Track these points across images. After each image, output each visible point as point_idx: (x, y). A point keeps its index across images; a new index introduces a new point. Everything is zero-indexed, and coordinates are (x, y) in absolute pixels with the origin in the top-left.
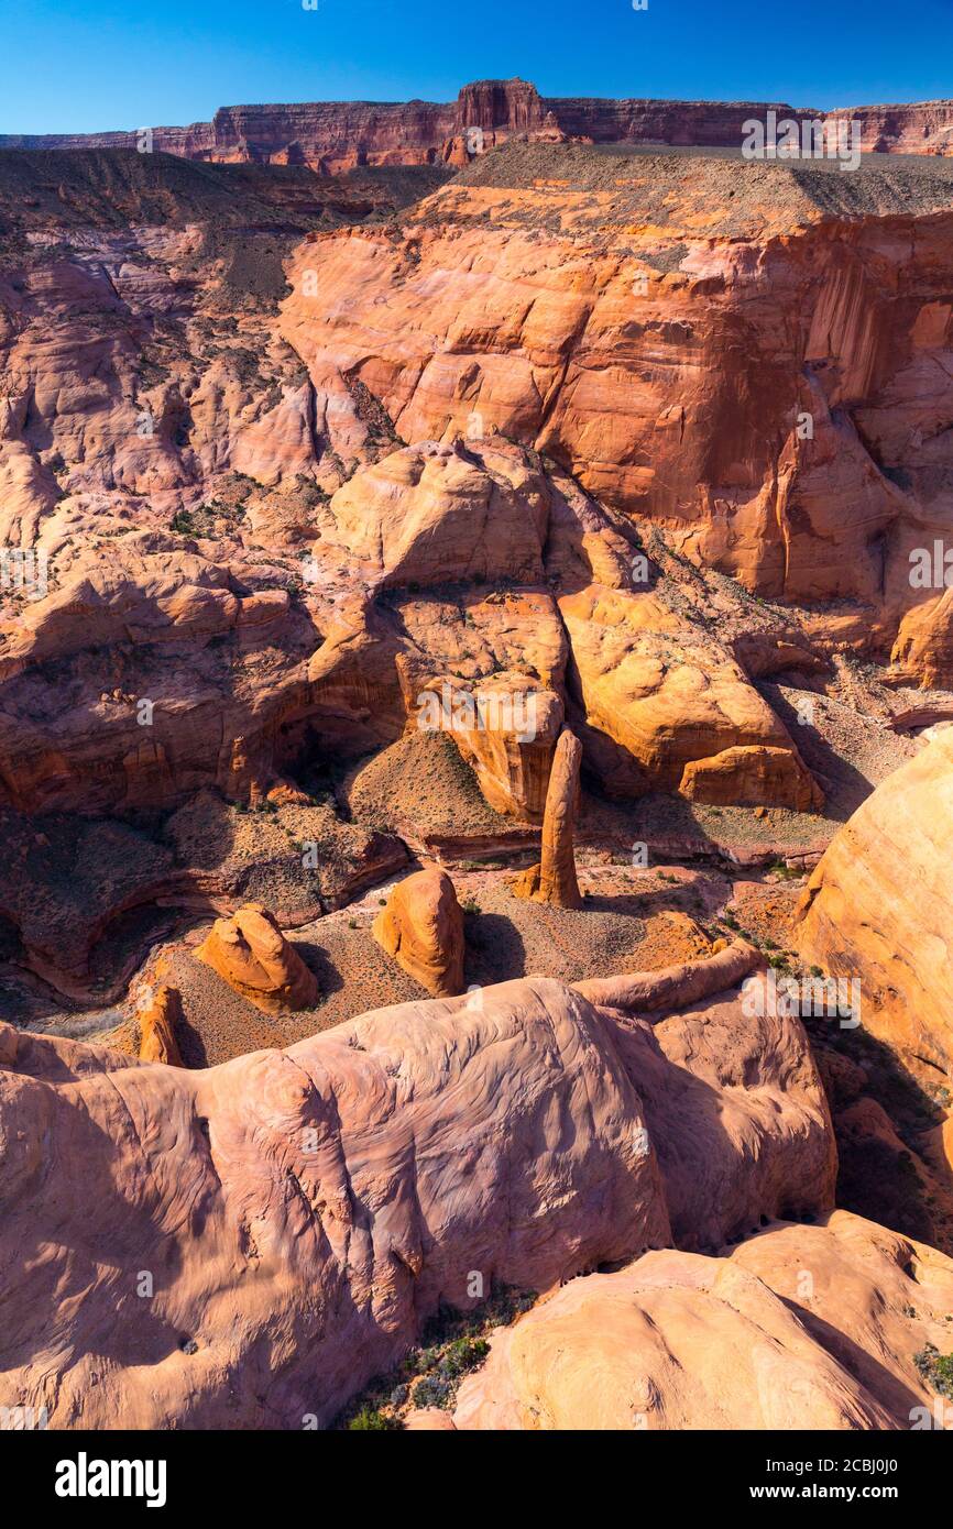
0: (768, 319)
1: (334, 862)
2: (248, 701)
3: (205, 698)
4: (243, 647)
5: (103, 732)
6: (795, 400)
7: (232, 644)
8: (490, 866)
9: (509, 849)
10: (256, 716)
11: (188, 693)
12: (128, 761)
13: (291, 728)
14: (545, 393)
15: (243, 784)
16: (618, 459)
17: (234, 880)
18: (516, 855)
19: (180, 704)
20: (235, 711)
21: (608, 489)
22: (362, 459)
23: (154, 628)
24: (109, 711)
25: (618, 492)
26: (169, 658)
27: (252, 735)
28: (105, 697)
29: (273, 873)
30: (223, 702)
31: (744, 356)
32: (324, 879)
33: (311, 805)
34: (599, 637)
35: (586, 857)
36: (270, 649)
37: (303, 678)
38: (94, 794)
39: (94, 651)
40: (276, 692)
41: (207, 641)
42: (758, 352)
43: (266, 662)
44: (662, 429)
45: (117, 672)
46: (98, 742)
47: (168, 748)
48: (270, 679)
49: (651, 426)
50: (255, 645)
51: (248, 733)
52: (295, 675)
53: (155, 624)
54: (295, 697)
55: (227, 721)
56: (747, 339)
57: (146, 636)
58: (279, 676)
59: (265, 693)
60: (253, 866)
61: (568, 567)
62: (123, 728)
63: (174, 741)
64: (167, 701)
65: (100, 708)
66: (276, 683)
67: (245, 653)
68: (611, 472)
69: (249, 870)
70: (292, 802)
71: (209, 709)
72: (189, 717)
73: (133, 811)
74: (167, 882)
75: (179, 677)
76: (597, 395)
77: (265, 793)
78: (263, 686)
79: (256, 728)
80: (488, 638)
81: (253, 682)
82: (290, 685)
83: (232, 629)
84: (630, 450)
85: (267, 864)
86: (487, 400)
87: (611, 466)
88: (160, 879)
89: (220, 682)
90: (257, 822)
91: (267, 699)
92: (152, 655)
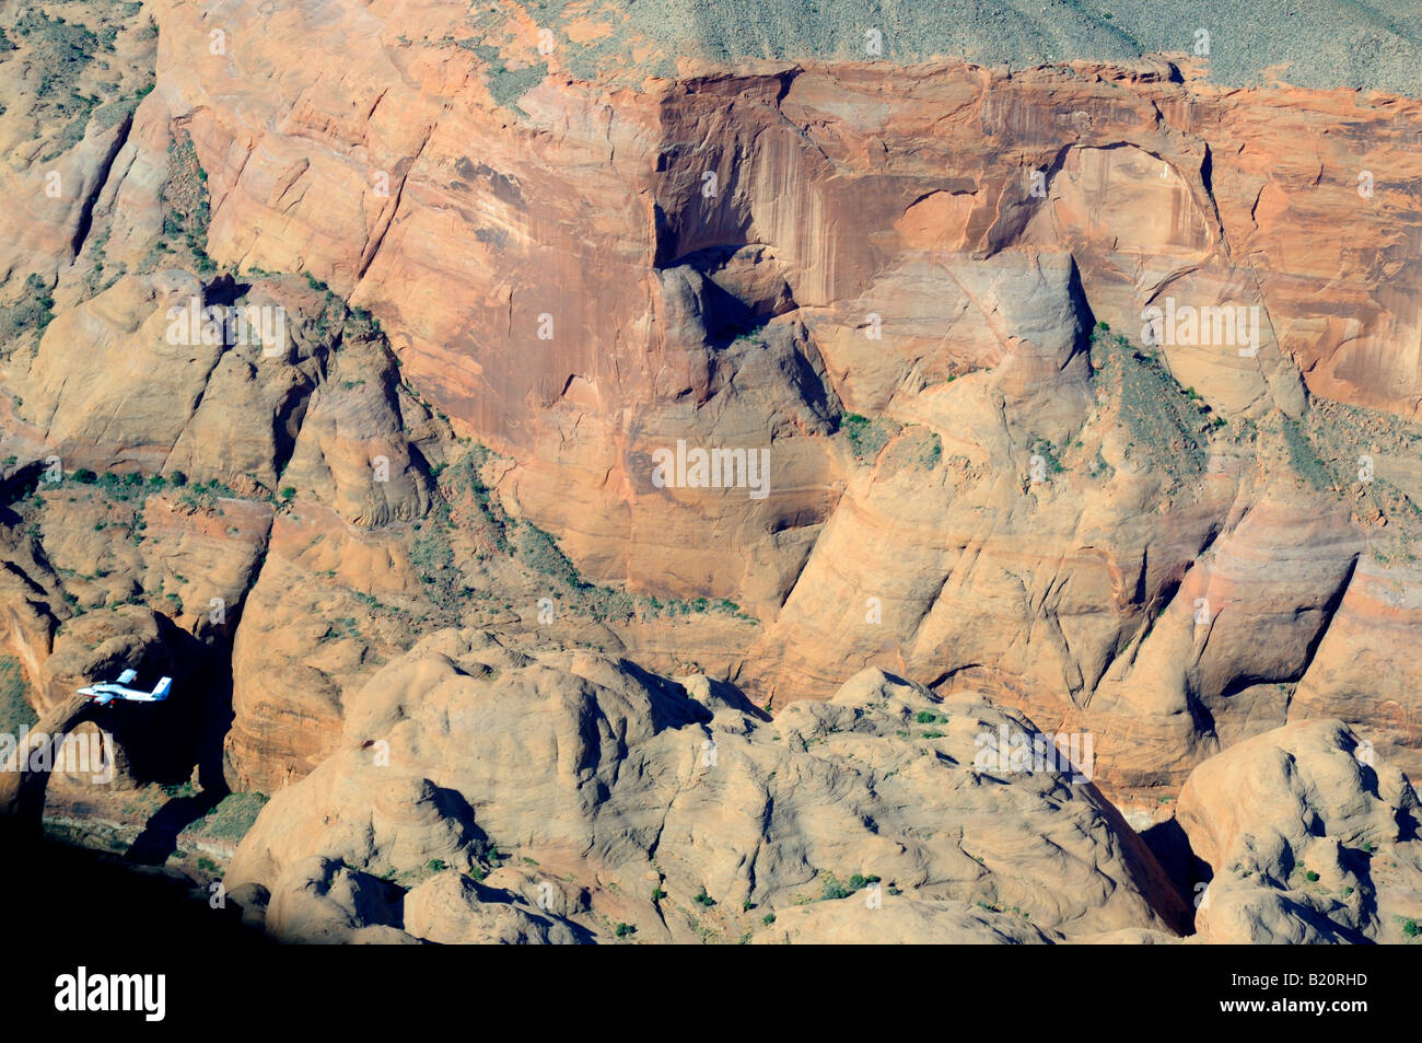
0: (606, 195)
6: (643, 307)
14: (372, 228)
16: (445, 339)
21: (429, 379)
22: (131, 269)
25: (439, 386)
31: (576, 237)
34: (288, 584)
42: (595, 235)
44: (490, 311)
49: (480, 302)
56: (580, 215)
61: (310, 482)
68: (433, 357)
76: (430, 246)
80: (148, 561)
84: (457, 331)
86: (303, 220)
87: (435, 349)
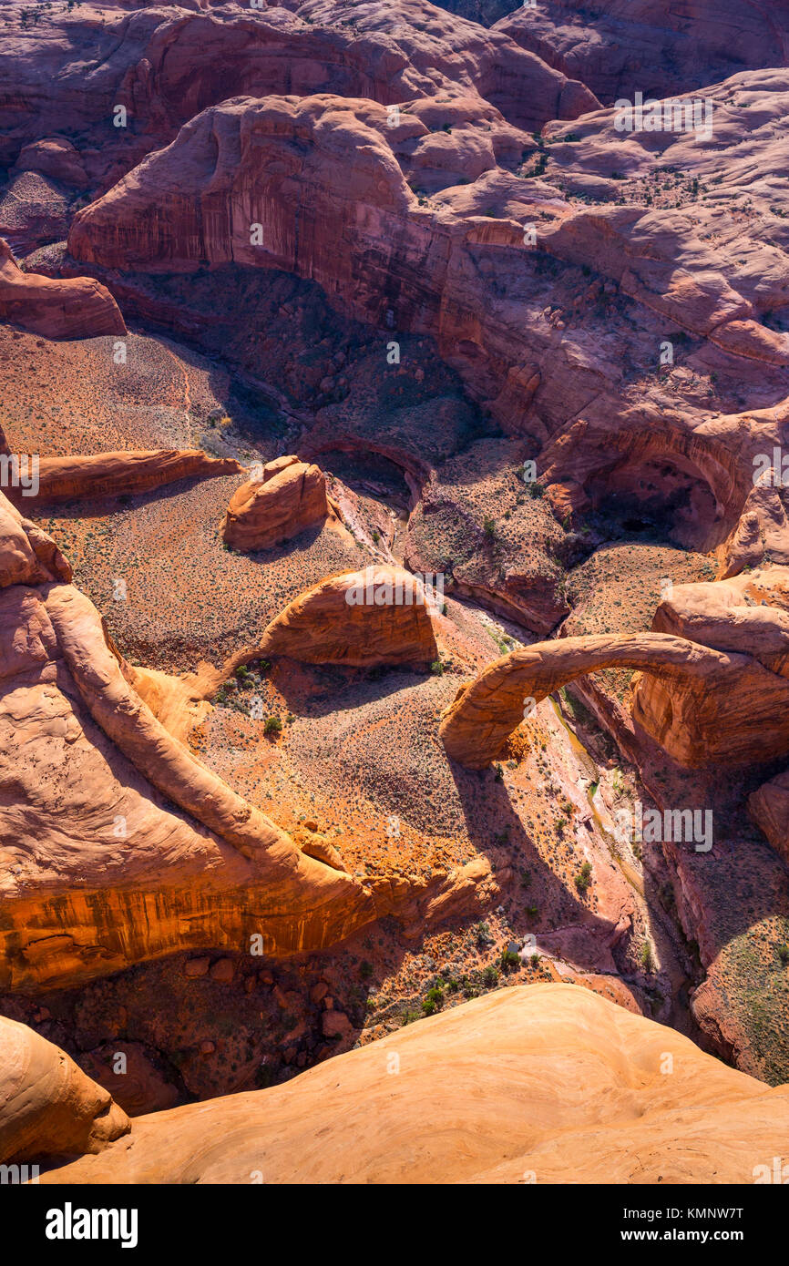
1: (492, 562)
2: (630, 401)
3: (601, 368)
4: (691, 359)
5: (517, 334)
7: (687, 349)
8: (566, 705)
9: (600, 716)
10: (619, 418)
11: (596, 354)
12: (513, 370)
13: (674, 475)
15: (549, 460)
17: (433, 500)
18: (596, 727)
19: (580, 357)
20: (611, 400)
23: (647, 289)
24: (538, 321)
26: (627, 319)
27: (598, 430)
28: (549, 309)
29: (456, 523)
30: (611, 385)
32: (470, 563)
33: (559, 520)
35: (626, 802)
36: (706, 379)
37: (692, 423)
38: (483, 379)
39: (587, 271)
40: (656, 414)
41: (673, 331)
43: (685, 385)
45: (579, 298)
46: (510, 339)
47: (542, 384)
48: (669, 400)
50: (699, 364)
51: (596, 424)
52: (688, 415)
53: (652, 285)
54: (669, 434)
55: (596, 403)
57: (633, 289)
58: (677, 404)
59: (649, 407)
60: (454, 505)
62: (531, 342)
63: (550, 383)
64: (575, 347)
65: (535, 314)
66: (667, 407)
67: (684, 364)
69: (449, 504)
70: (552, 503)
71: (595, 379)
72: (575, 374)
73: (489, 415)
74: (417, 464)
75: (609, 338)
77: (551, 481)
78: (655, 401)
79: (607, 428)
81: (655, 391)
82: (673, 418)
83: (705, 338)
85: (461, 514)
88: (416, 458)
89: (633, 369)
90: (512, 489)
91: (643, 412)
92: (619, 308)
